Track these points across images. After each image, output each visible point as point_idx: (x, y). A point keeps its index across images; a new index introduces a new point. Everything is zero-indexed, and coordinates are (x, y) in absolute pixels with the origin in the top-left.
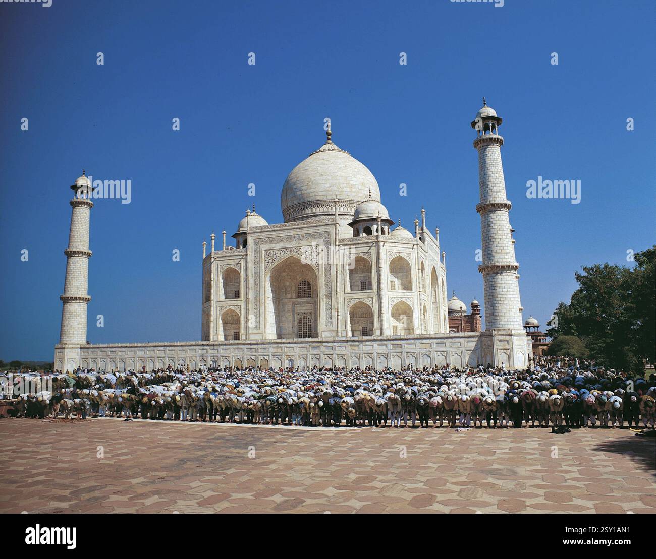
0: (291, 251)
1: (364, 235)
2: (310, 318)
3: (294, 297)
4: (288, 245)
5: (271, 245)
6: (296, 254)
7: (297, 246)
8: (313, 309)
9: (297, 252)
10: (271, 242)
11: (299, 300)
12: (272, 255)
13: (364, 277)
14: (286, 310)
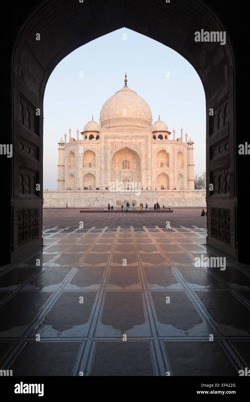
0: (126, 144)
1: (159, 139)
2: (129, 180)
3: (120, 168)
4: (125, 141)
5: (115, 140)
6: (129, 146)
7: (129, 141)
8: (131, 175)
9: (130, 145)
10: (114, 138)
11: (123, 170)
12: (115, 145)
13: (162, 160)
14: (116, 175)
